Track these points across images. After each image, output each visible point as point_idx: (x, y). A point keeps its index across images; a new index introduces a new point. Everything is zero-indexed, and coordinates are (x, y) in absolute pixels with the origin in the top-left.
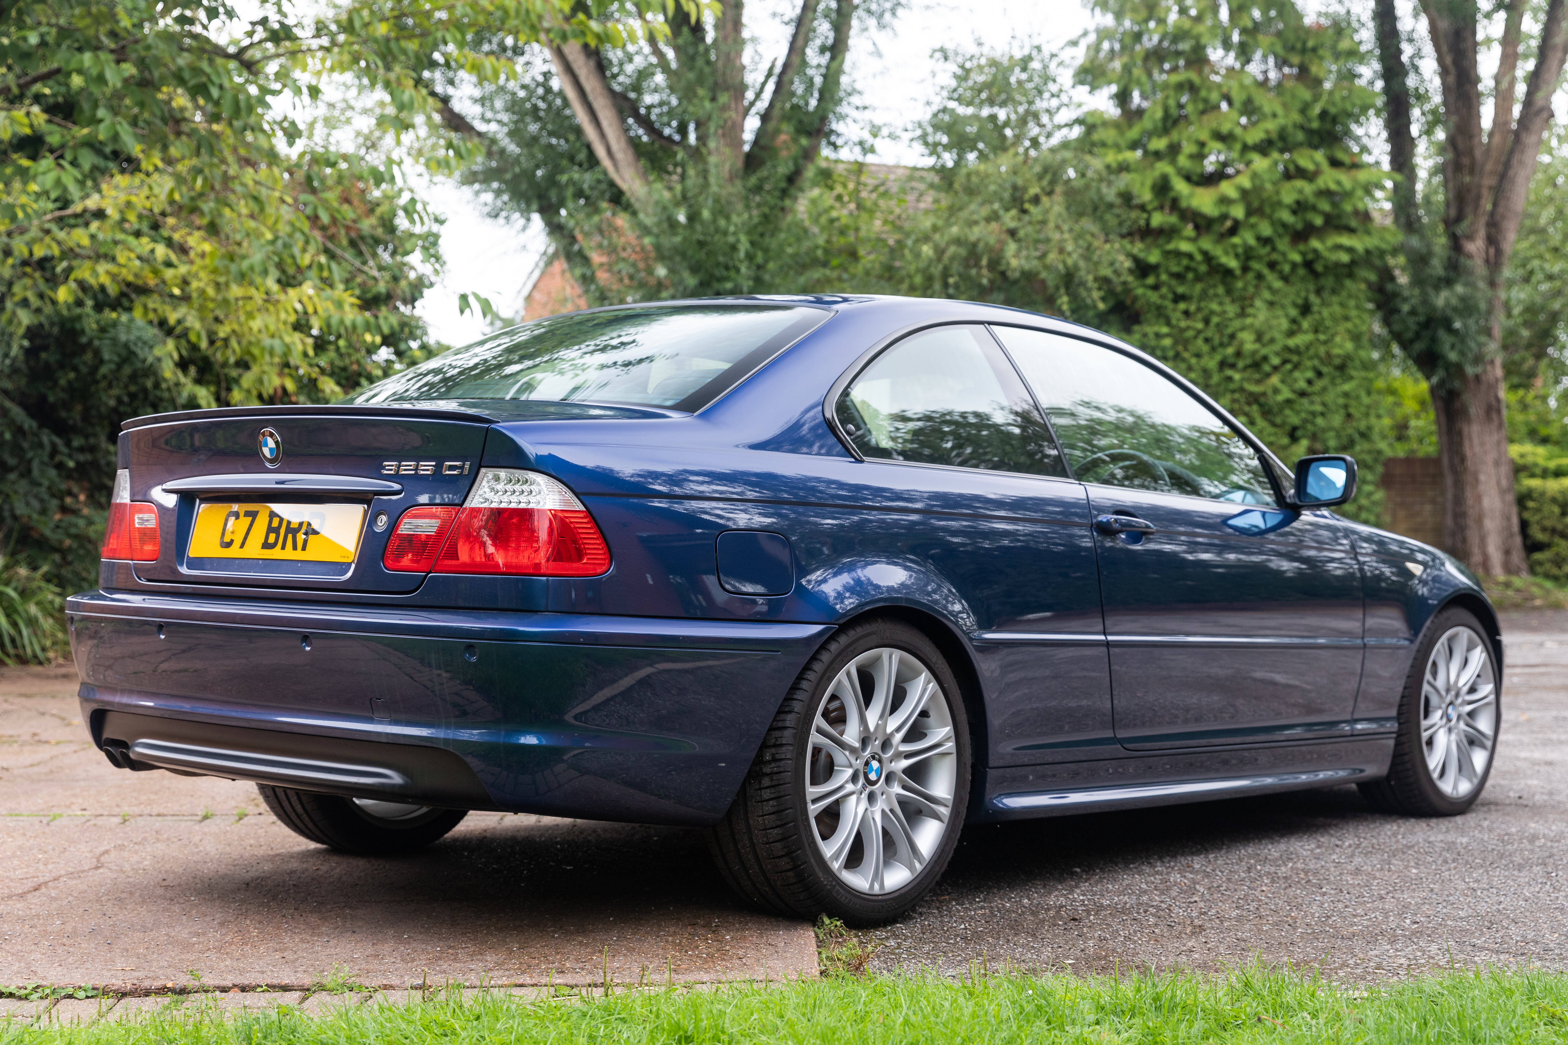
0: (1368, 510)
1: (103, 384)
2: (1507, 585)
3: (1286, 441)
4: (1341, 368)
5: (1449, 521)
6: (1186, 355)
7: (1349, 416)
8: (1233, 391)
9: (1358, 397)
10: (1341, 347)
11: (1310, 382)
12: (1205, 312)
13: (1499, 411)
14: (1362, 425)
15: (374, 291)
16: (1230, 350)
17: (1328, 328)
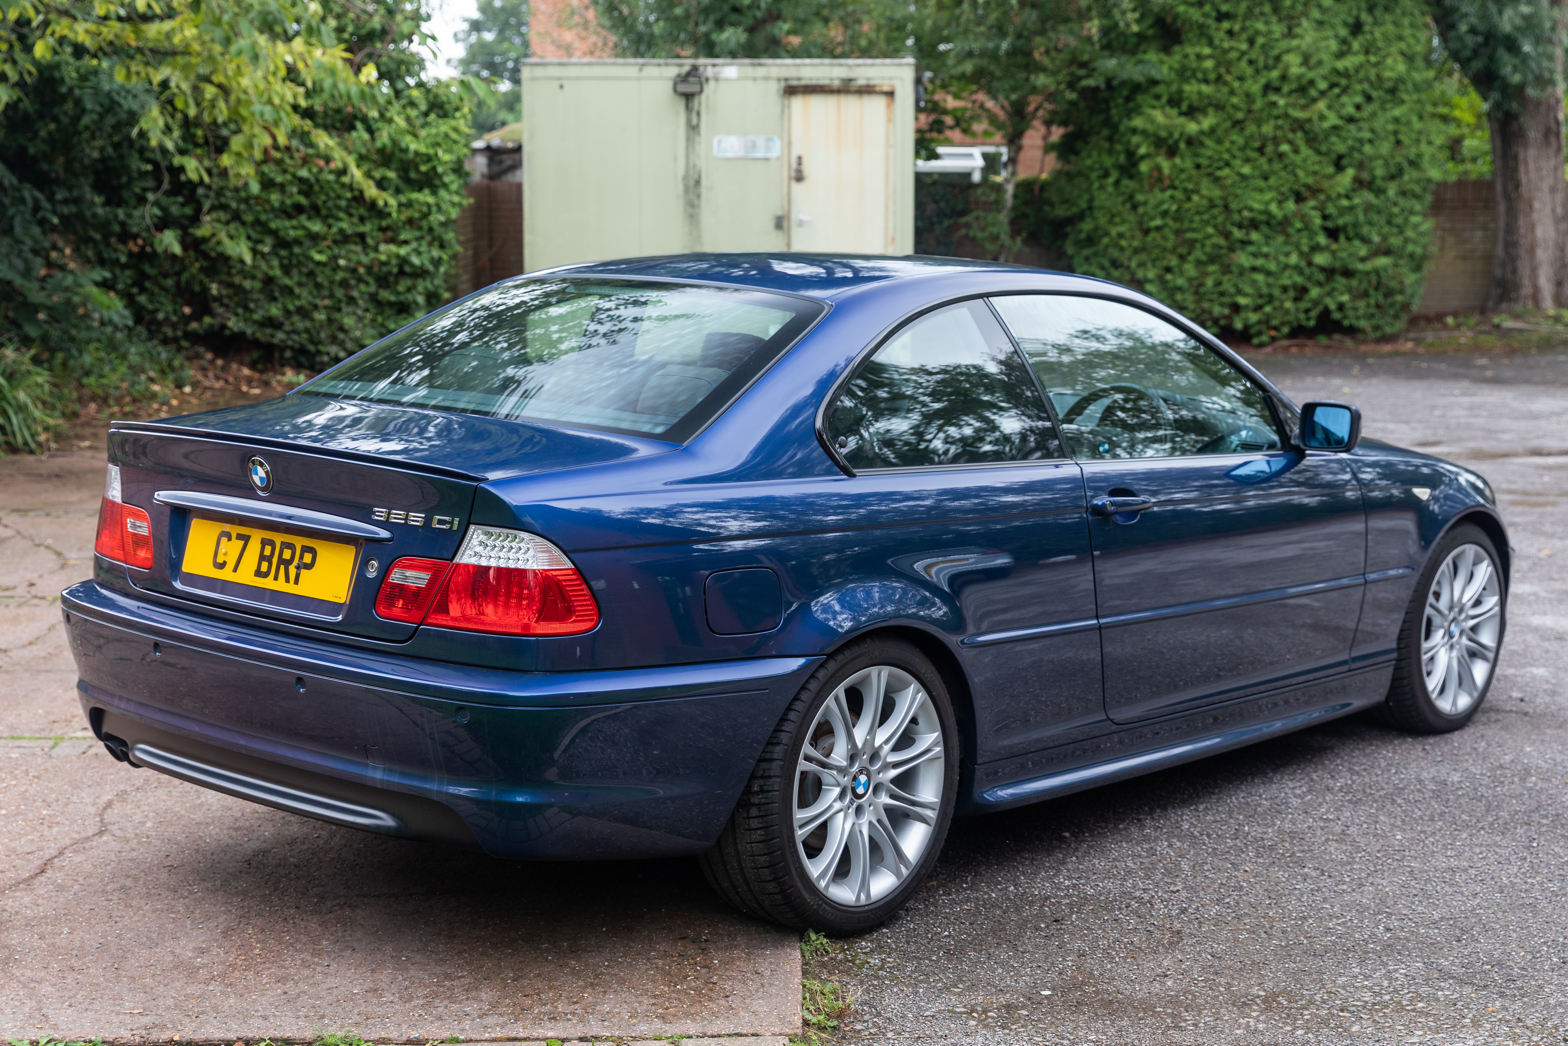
0: (1415, 242)
1: (86, 135)
2: (1557, 319)
3: (1331, 170)
4: (1393, 91)
5: (1500, 251)
6: (1228, 78)
7: (1398, 143)
8: (1277, 118)
9: (1409, 123)
10: (1392, 69)
11: (1358, 107)
12: (1251, 32)
13: (1558, 135)
14: (1412, 152)
15: (368, 27)
16: (1275, 74)
17: (1379, 49)
